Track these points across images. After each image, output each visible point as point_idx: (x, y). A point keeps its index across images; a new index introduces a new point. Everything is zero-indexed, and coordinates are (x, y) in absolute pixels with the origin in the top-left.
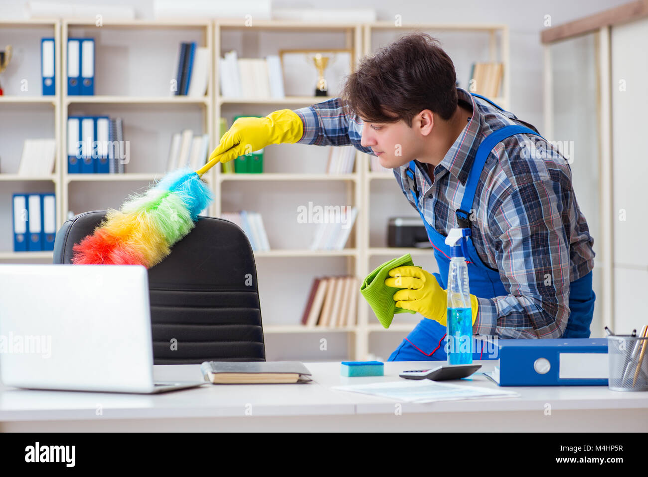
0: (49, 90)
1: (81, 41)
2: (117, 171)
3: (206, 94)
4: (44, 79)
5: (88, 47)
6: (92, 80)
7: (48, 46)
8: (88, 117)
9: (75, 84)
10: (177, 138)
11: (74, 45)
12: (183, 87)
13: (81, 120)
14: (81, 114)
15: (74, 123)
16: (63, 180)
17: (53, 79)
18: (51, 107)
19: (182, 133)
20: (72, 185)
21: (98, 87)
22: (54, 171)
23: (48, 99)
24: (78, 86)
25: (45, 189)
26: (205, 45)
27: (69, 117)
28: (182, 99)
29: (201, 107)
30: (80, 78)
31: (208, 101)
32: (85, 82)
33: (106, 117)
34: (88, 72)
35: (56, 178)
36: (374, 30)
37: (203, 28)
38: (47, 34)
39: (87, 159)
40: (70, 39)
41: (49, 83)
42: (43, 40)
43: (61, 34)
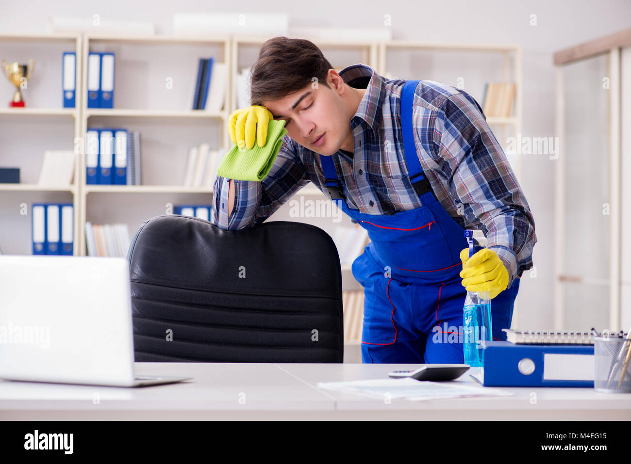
0: (70, 103)
1: (101, 55)
2: (134, 183)
3: (223, 108)
4: (65, 92)
5: (108, 61)
6: (111, 93)
7: (69, 60)
8: (106, 130)
9: (95, 97)
10: (194, 152)
11: (95, 60)
12: (200, 102)
13: (99, 132)
14: (100, 126)
15: (93, 135)
16: (81, 190)
17: (74, 92)
18: (71, 120)
19: (198, 146)
20: (90, 196)
21: (117, 100)
22: (72, 182)
23: (69, 111)
24: (98, 99)
25: (63, 200)
26: (222, 61)
27: (89, 129)
28: (199, 113)
29: (218, 122)
30: (100, 92)
31: (224, 115)
32: (105, 96)
33: (125, 130)
34: (107, 86)
35: (75, 189)
36: (389, 48)
37: (221, 45)
38: (69, 48)
39: (105, 171)
40: (91, 53)
41: (69, 96)
42: (65, 54)
43: (82, 48)
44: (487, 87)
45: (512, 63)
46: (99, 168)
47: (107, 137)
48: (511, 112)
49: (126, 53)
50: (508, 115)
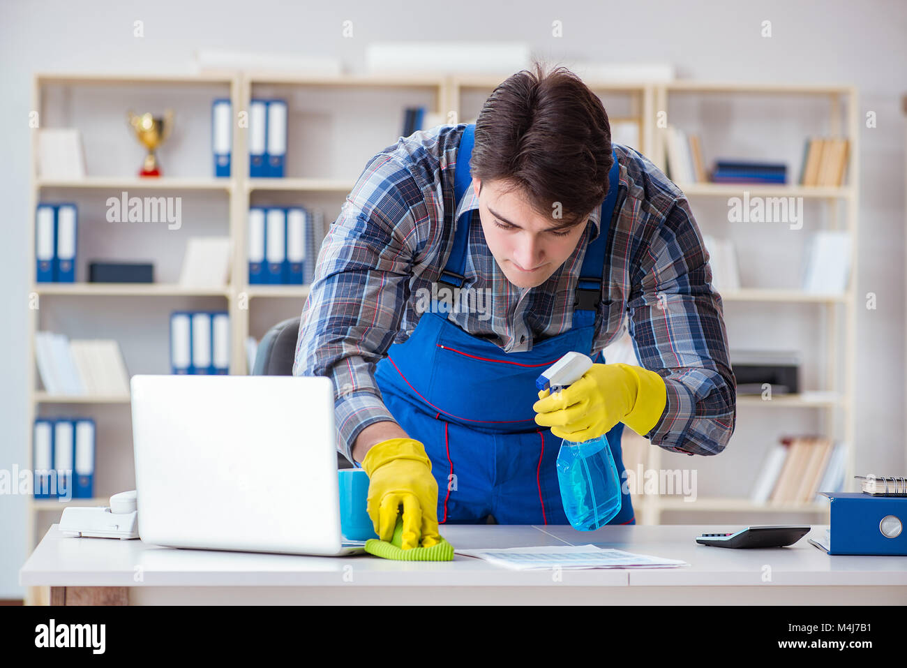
0: (223, 170)
1: (268, 103)
4: (217, 156)
5: (278, 112)
6: (282, 159)
7: (222, 111)
8: (276, 207)
9: (260, 164)
11: (258, 110)
13: (266, 210)
14: (266, 202)
15: (257, 217)
16: (241, 296)
17: (229, 156)
18: (224, 195)
20: (254, 302)
21: (291, 165)
22: (228, 281)
23: (222, 182)
24: (263, 165)
25: (216, 306)
26: (436, 110)
27: (253, 206)
30: (266, 156)
32: (273, 162)
33: (302, 209)
34: (277, 147)
35: (231, 292)
36: (672, 93)
37: (434, 89)
38: (221, 93)
39: (275, 267)
40: (254, 100)
41: (223, 161)
42: (217, 102)
43: (240, 93)
44: (808, 147)
45: (843, 112)
46: (265, 263)
47: (276, 218)
48: (843, 178)
49: (303, 101)
50: (839, 184)
